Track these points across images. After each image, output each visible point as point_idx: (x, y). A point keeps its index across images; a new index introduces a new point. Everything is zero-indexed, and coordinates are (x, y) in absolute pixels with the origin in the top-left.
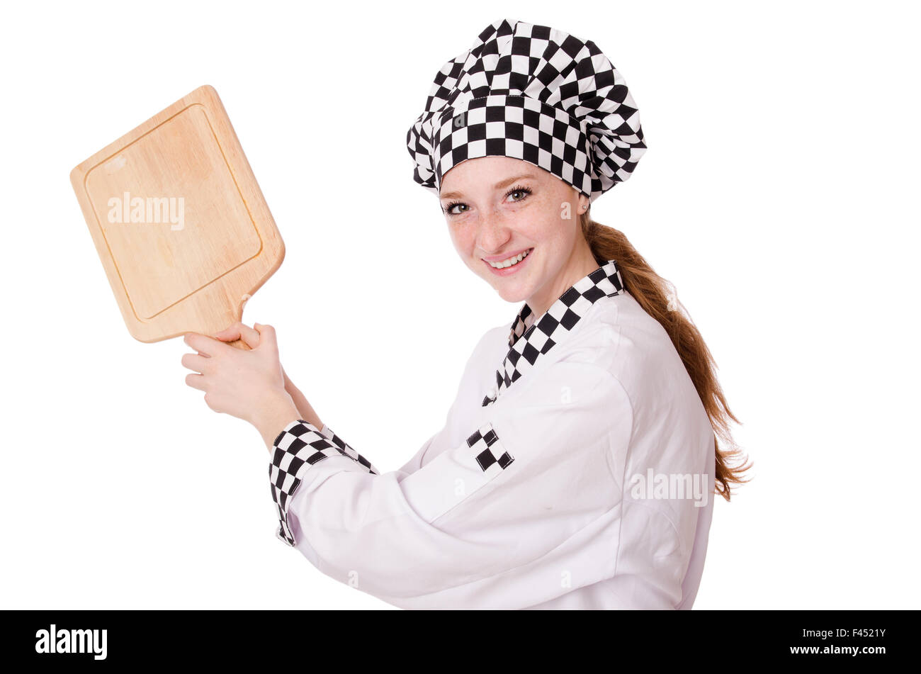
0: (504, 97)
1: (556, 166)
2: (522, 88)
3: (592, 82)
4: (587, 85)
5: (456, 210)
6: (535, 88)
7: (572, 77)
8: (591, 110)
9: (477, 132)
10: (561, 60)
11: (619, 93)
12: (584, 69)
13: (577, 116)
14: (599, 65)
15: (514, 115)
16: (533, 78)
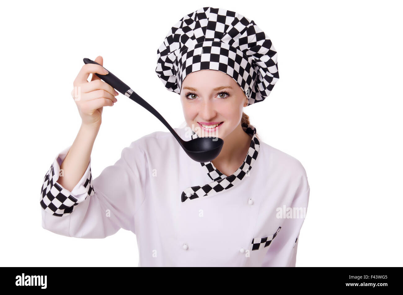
0: (211, 42)
1: (236, 75)
2: (220, 38)
3: (254, 37)
4: (252, 39)
5: (190, 97)
6: (227, 39)
7: (245, 34)
8: (254, 53)
9: (197, 59)
10: (240, 27)
11: (268, 44)
12: (251, 31)
13: (247, 55)
14: (258, 30)
15: (216, 50)
16: (226, 33)
